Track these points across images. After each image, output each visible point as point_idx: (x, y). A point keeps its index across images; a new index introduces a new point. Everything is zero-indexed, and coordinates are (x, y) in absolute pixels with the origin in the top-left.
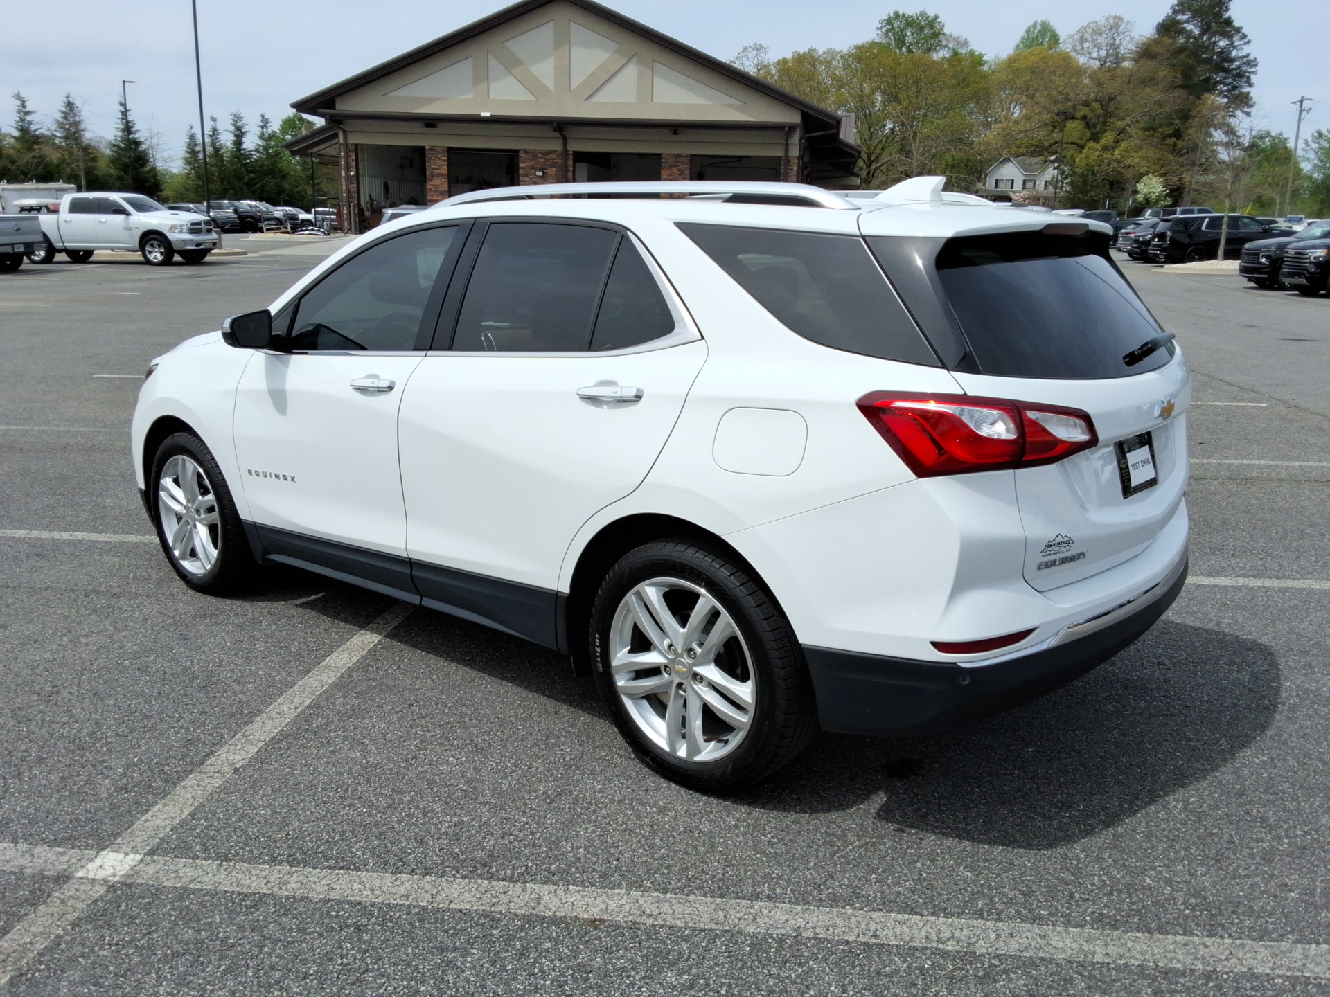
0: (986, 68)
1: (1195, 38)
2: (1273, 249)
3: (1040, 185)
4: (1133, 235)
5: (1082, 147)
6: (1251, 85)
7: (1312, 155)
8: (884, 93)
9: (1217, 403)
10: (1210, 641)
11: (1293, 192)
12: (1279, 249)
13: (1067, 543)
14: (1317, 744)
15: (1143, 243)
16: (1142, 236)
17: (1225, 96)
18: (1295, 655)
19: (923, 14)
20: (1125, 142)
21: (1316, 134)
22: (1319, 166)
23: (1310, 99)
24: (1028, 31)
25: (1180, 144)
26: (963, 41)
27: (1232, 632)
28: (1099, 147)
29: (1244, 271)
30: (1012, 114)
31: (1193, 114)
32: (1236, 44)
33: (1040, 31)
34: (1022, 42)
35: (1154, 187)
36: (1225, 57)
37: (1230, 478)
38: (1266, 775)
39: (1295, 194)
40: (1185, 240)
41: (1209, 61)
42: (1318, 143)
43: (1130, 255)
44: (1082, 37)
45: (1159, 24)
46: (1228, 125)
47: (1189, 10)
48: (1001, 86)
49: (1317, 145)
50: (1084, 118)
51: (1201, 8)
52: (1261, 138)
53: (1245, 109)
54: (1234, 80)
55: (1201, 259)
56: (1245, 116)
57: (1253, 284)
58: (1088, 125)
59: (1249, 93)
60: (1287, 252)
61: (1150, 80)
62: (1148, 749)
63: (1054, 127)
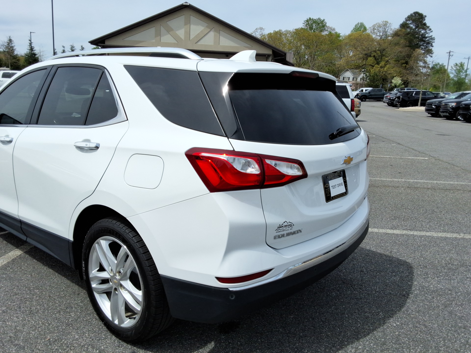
0: (341, 38)
1: (413, 29)
2: (437, 102)
3: (359, 80)
4: (389, 97)
5: (373, 66)
6: (432, 46)
7: (454, 72)
8: (305, 46)
9: (409, 158)
10: (386, 260)
11: (446, 84)
12: (439, 103)
13: (290, 226)
14: (424, 316)
15: (392, 100)
16: (392, 97)
17: (423, 50)
18: (421, 268)
19: (319, 19)
20: (388, 65)
21: (455, 64)
22: (456, 75)
23: (453, 52)
24: (356, 26)
25: (407, 66)
26: (333, 28)
27: (396, 256)
28: (379, 67)
29: (427, 110)
30: (350, 55)
31: (412, 56)
32: (427, 32)
33: (360, 26)
34: (354, 30)
35: (398, 81)
36: (423, 36)
37: (408, 187)
38: (397, 333)
39: (447, 85)
40: (406, 99)
41: (418, 38)
42: (456, 67)
43: (388, 104)
44: (374, 28)
45: (401, 24)
46: (424, 60)
47: (412, 20)
48: (346, 44)
49: (455, 68)
50: (374, 56)
51: (416, 19)
52: (436, 65)
53: (431, 55)
54: (427, 45)
55: (412, 106)
56: (430, 57)
57: (430, 115)
58: (376, 59)
59: (432, 49)
60: (442, 104)
61: (397, 44)
62: (346, 317)
63: (364, 59)
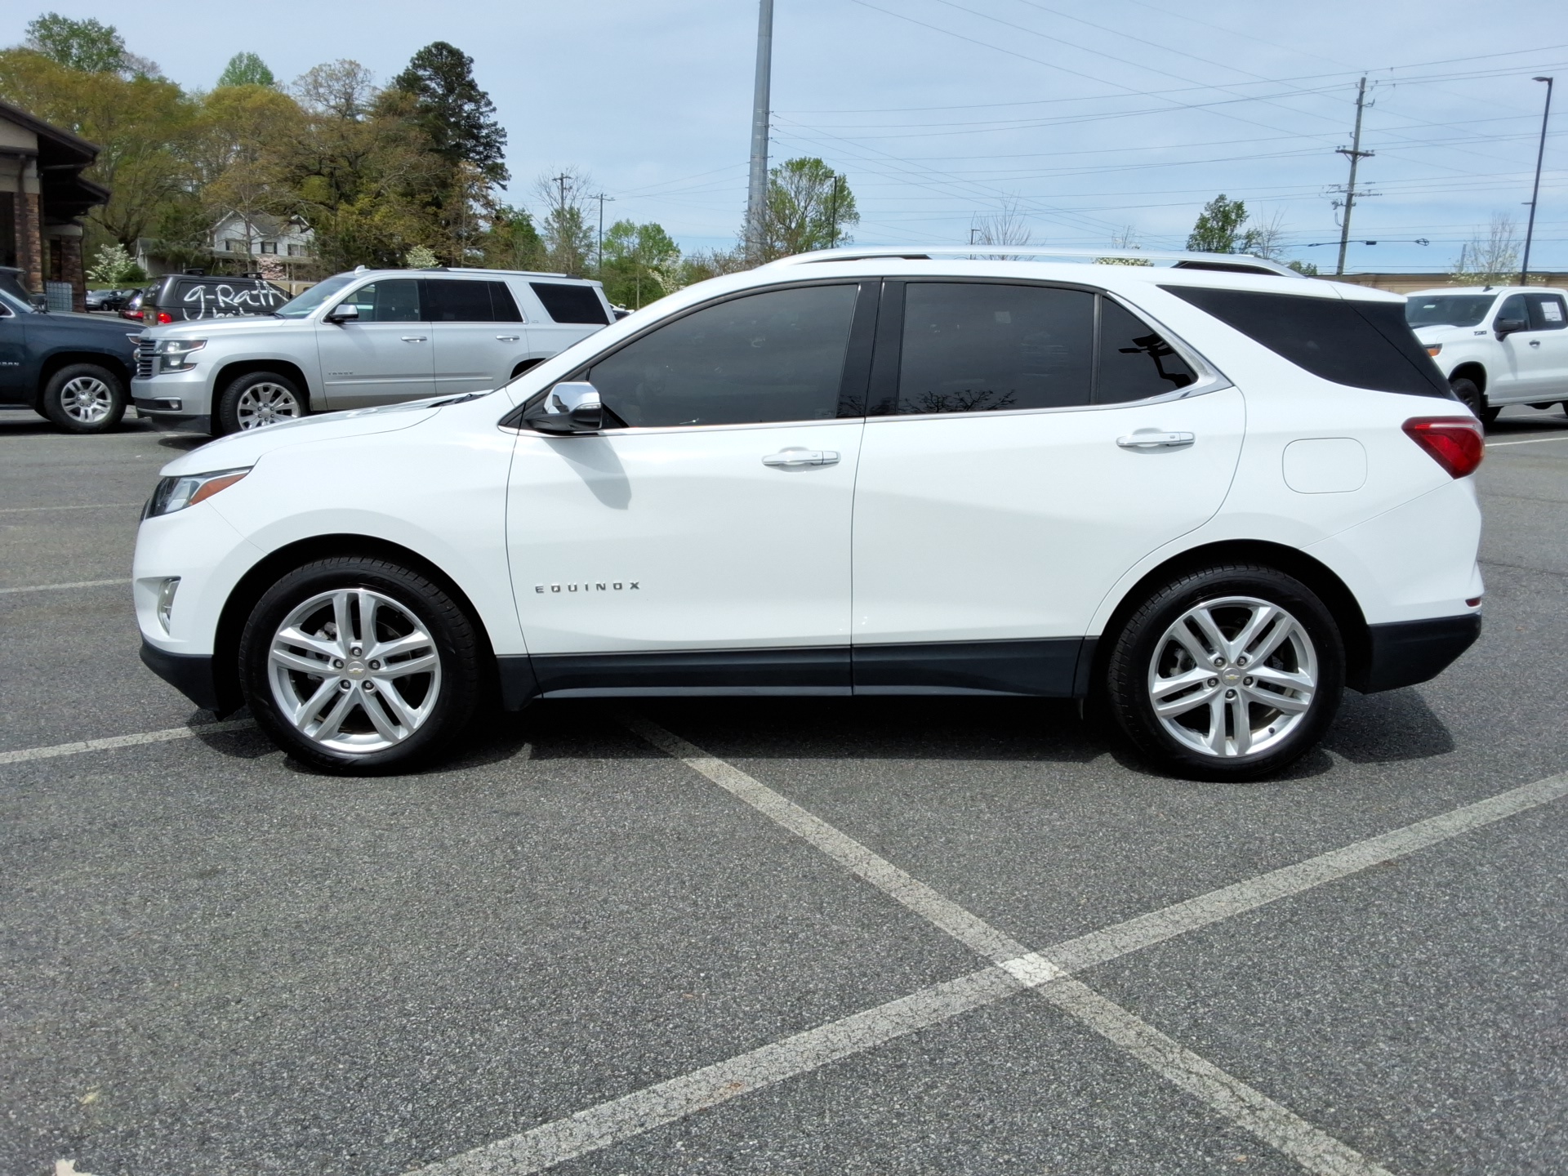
0: (185, 101)
1: (440, 98)
3: (284, 251)
5: (334, 208)
6: (503, 156)
17: (478, 166)
19: (93, 23)
20: (383, 207)
23: (572, 178)
24: (233, 63)
25: (442, 214)
26: (149, 64)
28: (354, 210)
31: (451, 182)
32: (482, 110)
33: (248, 65)
34: (227, 76)
35: (424, 259)
36: (473, 123)
41: (457, 125)
42: (559, 222)
44: (316, 81)
46: (485, 197)
47: (431, 65)
49: (557, 225)
50: (330, 175)
51: (442, 65)
53: (501, 182)
54: (485, 149)
56: (501, 189)
58: (336, 184)
59: (503, 164)
61: (400, 140)
